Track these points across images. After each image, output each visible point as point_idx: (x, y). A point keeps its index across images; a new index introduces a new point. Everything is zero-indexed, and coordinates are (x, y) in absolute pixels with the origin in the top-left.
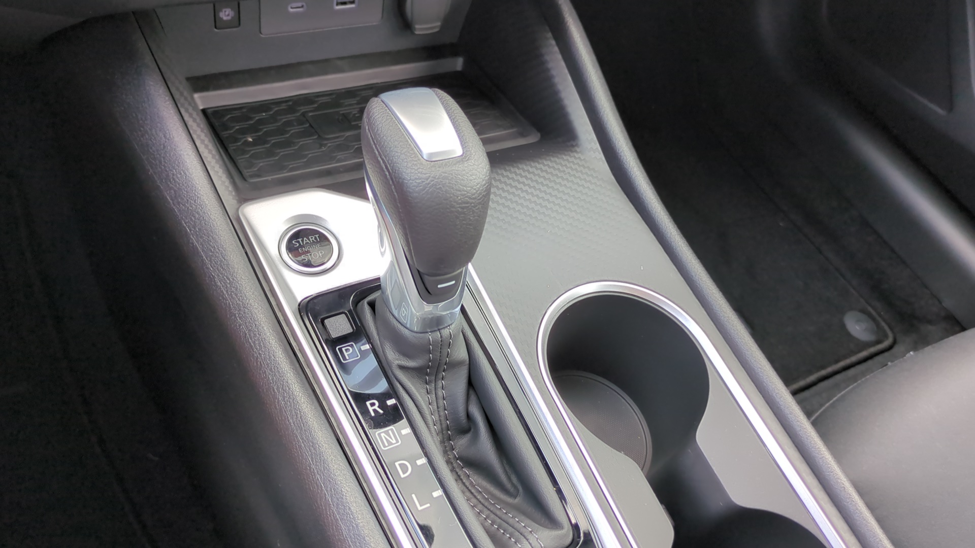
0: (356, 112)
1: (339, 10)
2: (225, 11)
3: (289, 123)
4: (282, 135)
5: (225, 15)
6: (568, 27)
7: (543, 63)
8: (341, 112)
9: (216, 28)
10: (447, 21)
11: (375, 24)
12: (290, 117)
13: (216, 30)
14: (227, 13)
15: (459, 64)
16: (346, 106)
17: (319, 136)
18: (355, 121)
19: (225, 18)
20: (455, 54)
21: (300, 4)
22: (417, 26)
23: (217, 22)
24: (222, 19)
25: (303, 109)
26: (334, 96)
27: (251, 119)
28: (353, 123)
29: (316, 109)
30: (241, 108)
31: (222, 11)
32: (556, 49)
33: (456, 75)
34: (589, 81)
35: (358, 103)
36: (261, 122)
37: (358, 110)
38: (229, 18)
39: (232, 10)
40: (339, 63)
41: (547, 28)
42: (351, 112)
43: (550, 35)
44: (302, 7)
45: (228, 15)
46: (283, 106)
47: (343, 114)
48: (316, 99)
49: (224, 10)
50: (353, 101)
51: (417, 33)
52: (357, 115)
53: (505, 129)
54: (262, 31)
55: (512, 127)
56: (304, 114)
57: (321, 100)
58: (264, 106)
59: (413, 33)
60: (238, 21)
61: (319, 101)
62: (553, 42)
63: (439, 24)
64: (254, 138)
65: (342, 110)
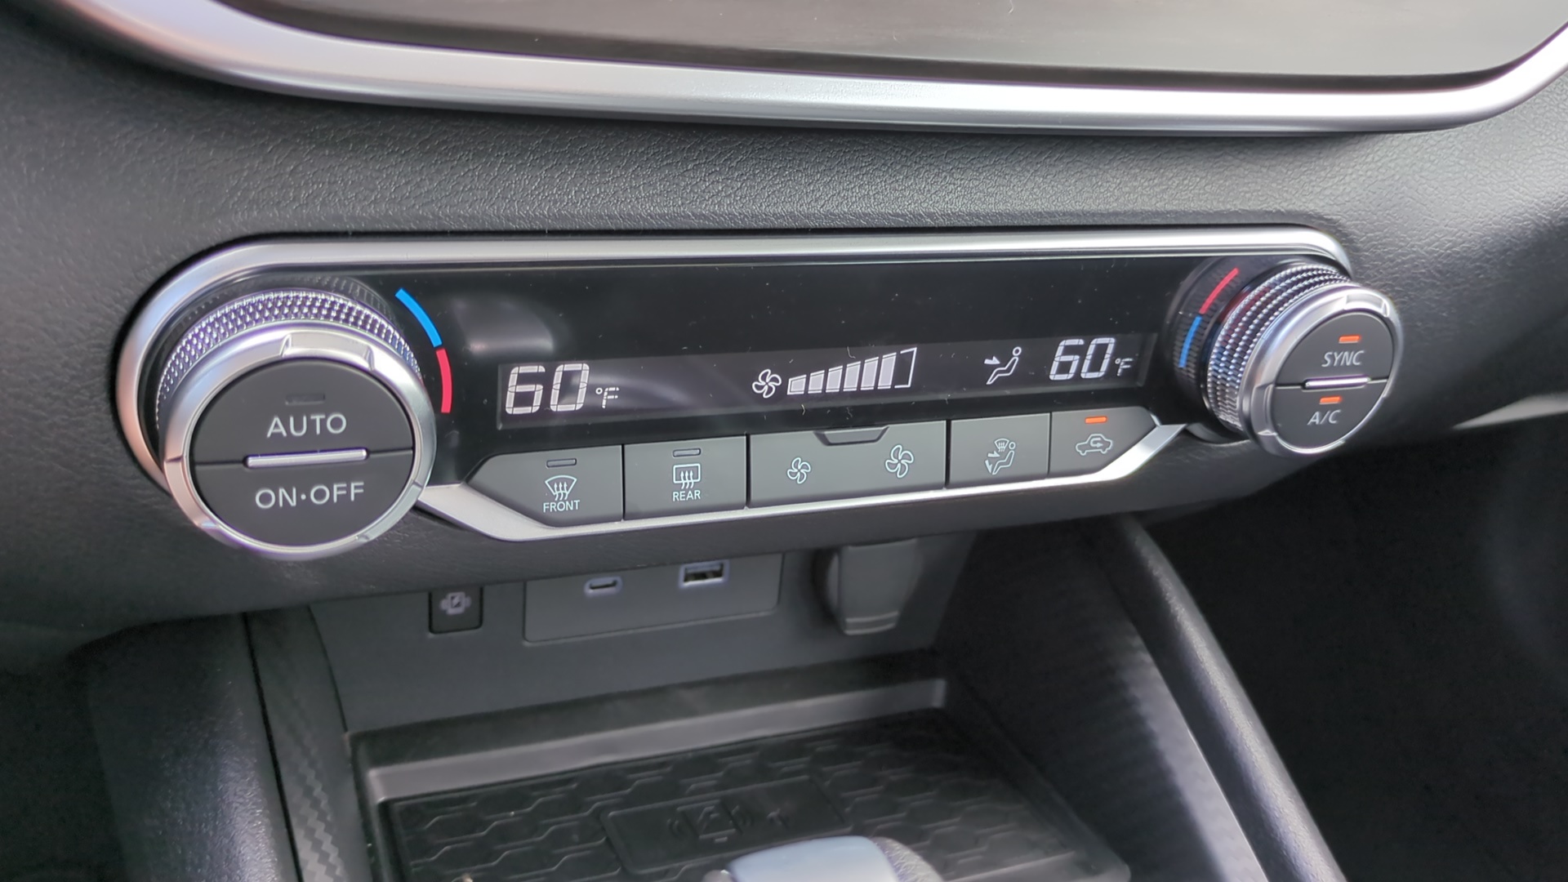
0: (711, 808)
1: (690, 589)
2: (453, 598)
3: (560, 838)
4: (543, 866)
5: (452, 604)
6: (1179, 626)
7: (1128, 704)
8: (679, 809)
9: (431, 629)
10: (912, 610)
11: (762, 614)
12: (569, 821)
13: (431, 635)
14: (456, 601)
15: (936, 693)
16: (693, 793)
17: (624, 869)
18: (707, 831)
19: (451, 611)
20: (930, 673)
21: (609, 580)
22: (849, 620)
23: (434, 621)
24: (445, 612)
25: (598, 801)
26: (669, 769)
27: (483, 825)
28: (703, 837)
29: (627, 802)
30: (463, 800)
31: (444, 597)
32: (1155, 672)
33: (930, 719)
34: (1239, 748)
35: (721, 786)
36: (504, 834)
37: (716, 801)
38: (460, 610)
39: (466, 596)
40: (688, 696)
41: (1132, 628)
42: (702, 808)
43: (1138, 641)
44: (614, 584)
45: (458, 605)
46: (557, 794)
47: (683, 813)
48: (631, 776)
49: (450, 595)
50: (707, 781)
51: (849, 632)
52: (713, 816)
53: (1047, 854)
54: (528, 635)
55: (1063, 847)
56: (598, 814)
57: (639, 778)
58: (514, 794)
59: (841, 633)
60: (476, 618)
61: (634, 780)
62: (1147, 658)
63: (895, 614)
64: (479, 875)
65: (683, 805)
